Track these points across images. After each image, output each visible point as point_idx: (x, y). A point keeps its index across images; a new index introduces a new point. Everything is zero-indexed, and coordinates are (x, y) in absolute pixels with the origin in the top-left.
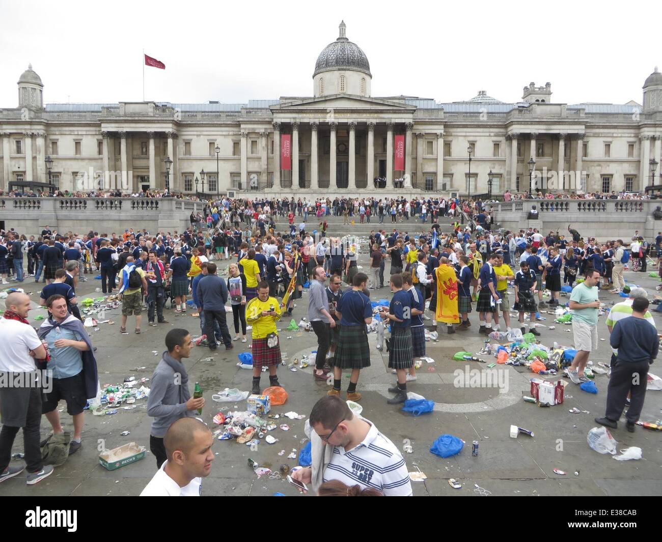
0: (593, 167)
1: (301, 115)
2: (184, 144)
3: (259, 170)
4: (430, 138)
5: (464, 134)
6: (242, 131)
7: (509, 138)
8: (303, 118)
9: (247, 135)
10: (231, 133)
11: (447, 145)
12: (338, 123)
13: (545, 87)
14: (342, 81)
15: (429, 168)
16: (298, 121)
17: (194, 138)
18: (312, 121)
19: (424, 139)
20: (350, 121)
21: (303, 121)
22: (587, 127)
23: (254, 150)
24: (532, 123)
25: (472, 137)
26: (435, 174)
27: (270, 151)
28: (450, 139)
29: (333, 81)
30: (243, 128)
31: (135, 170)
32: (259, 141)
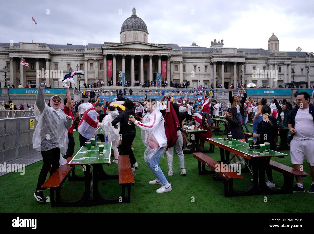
0: (248, 77)
1: (117, 51)
2: (54, 64)
3: (94, 78)
4: (176, 63)
5: (191, 62)
6: (85, 58)
7: (212, 64)
8: (118, 52)
9: (88, 61)
10: (79, 60)
11: (184, 67)
12: (136, 55)
13: (221, 41)
14: (135, 35)
15: (176, 77)
16: (116, 54)
17: (60, 62)
18: (122, 54)
19: (173, 64)
20: (141, 54)
21: (118, 54)
22: (246, 59)
23: (91, 68)
24: (222, 57)
25: (195, 63)
26: (179, 80)
27: (99, 69)
28: (185, 64)
29: (131, 36)
30: (86, 57)
31: (27, 77)
32: (94, 63)
